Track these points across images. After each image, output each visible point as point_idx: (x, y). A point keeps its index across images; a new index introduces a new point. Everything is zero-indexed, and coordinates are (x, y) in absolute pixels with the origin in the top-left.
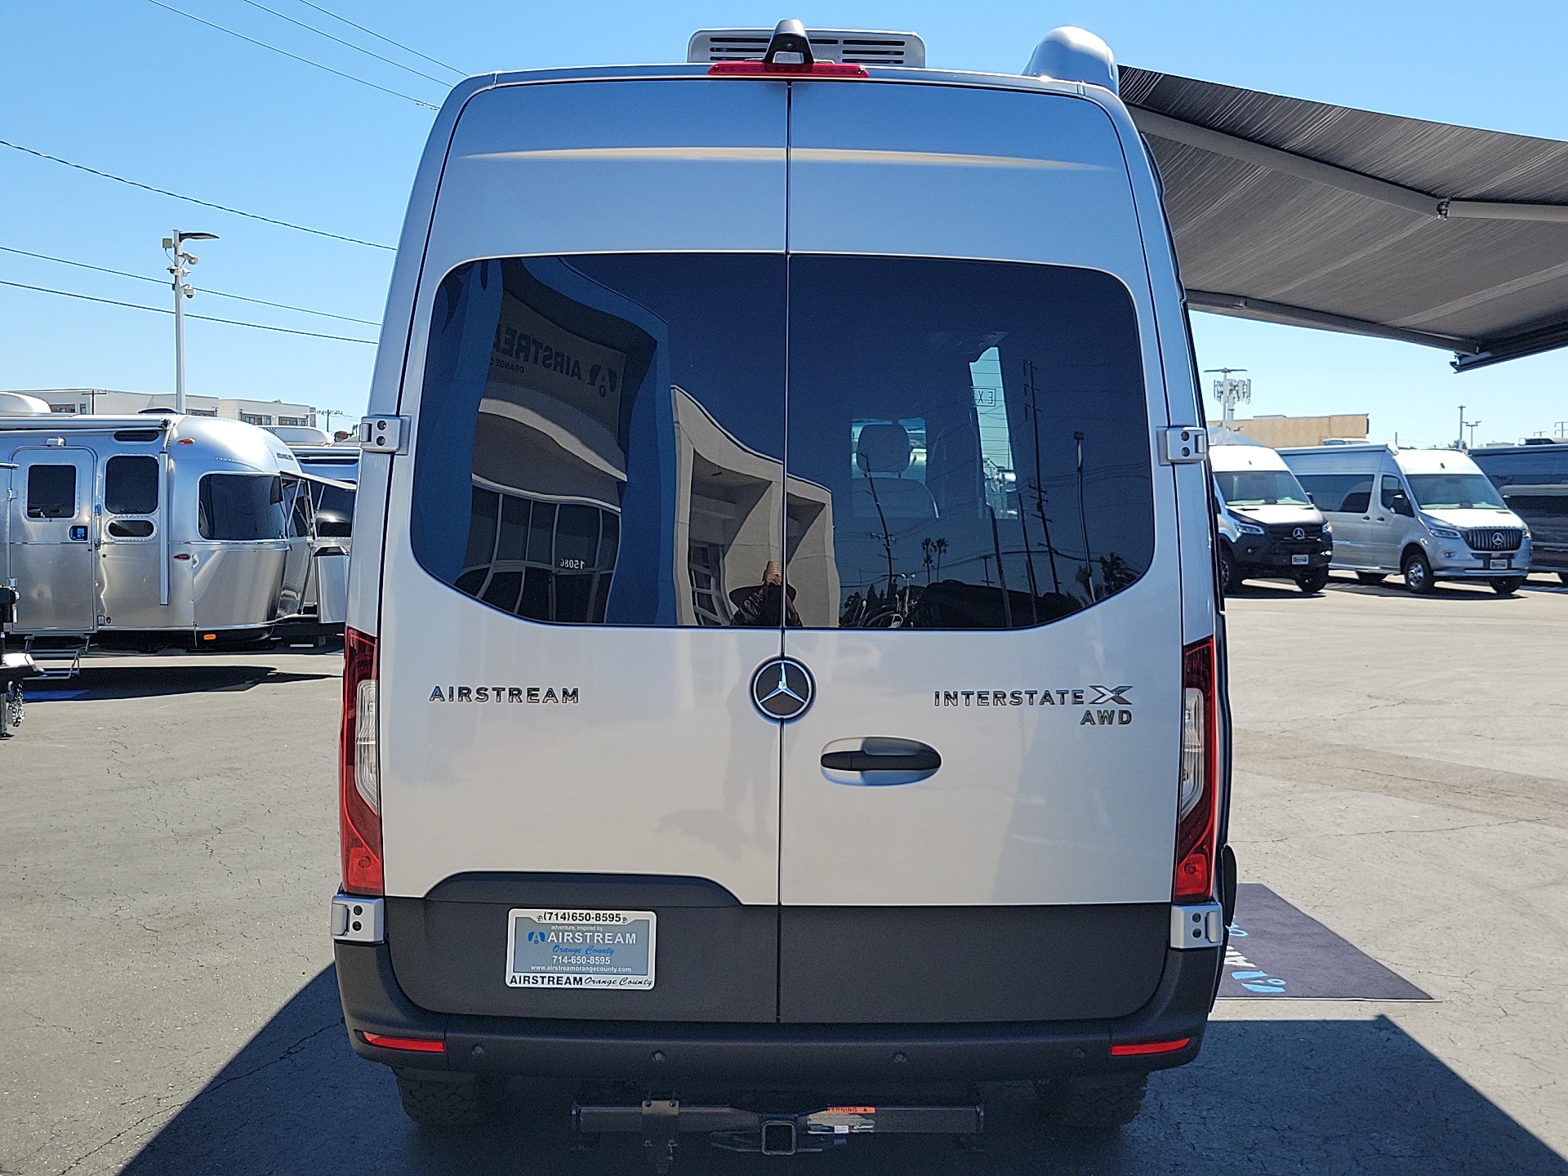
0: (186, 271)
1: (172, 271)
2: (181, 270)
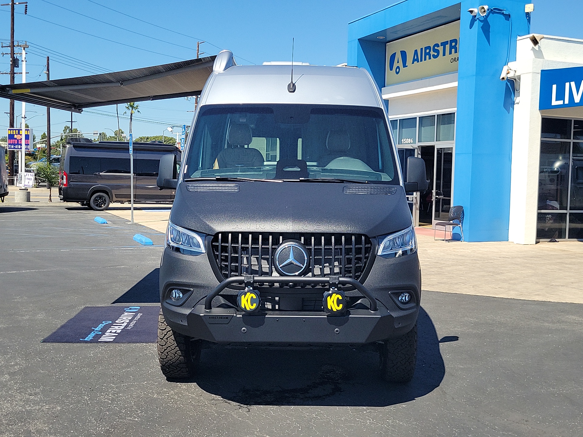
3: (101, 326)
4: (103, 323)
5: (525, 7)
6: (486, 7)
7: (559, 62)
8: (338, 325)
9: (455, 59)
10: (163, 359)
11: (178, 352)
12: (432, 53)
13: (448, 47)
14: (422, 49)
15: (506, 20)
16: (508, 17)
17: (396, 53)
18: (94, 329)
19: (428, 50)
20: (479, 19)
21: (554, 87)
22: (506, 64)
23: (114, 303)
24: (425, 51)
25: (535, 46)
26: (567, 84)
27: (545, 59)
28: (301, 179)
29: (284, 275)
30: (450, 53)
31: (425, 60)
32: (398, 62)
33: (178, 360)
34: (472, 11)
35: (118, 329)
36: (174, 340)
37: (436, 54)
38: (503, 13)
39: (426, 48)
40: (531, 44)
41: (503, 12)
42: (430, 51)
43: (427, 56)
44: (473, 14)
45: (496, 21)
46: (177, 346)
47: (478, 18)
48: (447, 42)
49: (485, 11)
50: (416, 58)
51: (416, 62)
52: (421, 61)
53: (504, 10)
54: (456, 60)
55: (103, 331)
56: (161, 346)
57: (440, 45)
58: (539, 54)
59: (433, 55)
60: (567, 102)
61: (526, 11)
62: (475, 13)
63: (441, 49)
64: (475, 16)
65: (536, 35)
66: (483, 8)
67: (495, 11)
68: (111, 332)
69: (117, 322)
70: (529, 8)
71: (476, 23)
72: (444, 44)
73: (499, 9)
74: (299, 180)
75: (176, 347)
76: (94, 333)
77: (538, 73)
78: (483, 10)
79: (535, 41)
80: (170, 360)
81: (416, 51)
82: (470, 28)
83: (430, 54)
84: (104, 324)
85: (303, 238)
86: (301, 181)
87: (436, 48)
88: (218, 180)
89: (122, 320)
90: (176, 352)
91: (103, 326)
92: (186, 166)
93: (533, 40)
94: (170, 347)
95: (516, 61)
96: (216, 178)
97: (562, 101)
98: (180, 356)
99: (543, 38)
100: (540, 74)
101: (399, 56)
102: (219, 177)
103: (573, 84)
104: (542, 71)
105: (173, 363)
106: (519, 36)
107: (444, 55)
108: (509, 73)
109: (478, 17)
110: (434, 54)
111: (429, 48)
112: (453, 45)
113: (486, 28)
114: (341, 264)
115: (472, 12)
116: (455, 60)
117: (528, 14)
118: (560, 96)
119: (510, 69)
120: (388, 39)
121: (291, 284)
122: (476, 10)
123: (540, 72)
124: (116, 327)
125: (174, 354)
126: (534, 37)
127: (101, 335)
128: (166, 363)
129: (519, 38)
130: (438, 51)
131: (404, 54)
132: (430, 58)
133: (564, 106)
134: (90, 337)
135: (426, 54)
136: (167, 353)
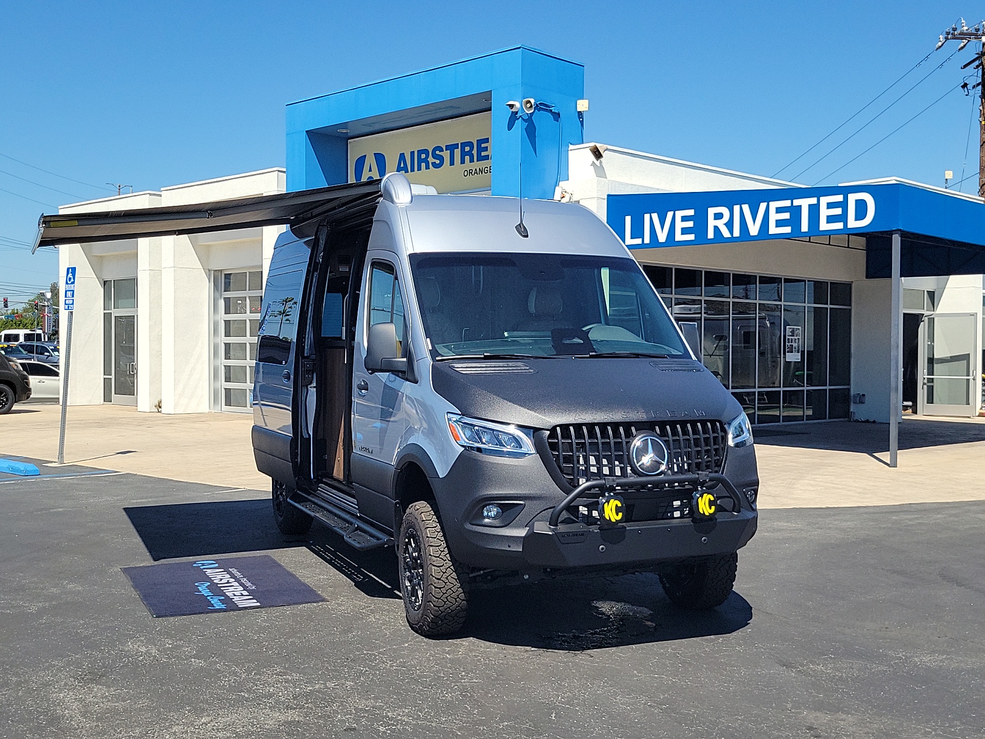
3: (204, 590)
4: (200, 586)
5: (578, 104)
6: (532, 101)
7: (627, 184)
8: (706, 533)
9: (471, 171)
10: (439, 607)
11: (462, 595)
12: (431, 160)
13: (457, 152)
14: (412, 153)
15: (555, 120)
16: (557, 116)
17: (366, 155)
18: (202, 594)
19: (424, 155)
20: (522, 118)
21: (628, 219)
22: (557, 184)
24: (419, 156)
25: (597, 160)
26: (647, 217)
27: (608, 178)
28: (591, 354)
29: (643, 475)
30: (463, 162)
31: (419, 169)
32: (370, 170)
33: (459, 606)
34: (513, 105)
35: (238, 591)
36: (456, 579)
37: (438, 162)
38: (551, 111)
39: (420, 152)
40: (592, 158)
41: (551, 108)
42: (427, 156)
43: (423, 165)
44: (513, 110)
45: (543, 121)
46: (460, 587)
47: (520, 116)
48: (457, 145)
49: (531, 106)
50: (402, 165)
51: (404, 171)
52: (412, 170)
53: (553, 106)
54: (473, 173)
56: (438, 589)
57: (444, 149)
58: (600, 172)
59: (432, 163)
60: (647, 241)
61: (579, 110)
62: (517, 108)
63: (446, 154)
64: (517, 113)
65: (598, 145)
66: (529, 102)
67: (542, 107)
68: (235, 595)
69: (216, 582)
70: (582, 105)
71: (519, 123)
72: (451, 148)
73: (546, 104)
74: (588, 356)
75: (458, 588)
76: (212, 598)
77: (604, 199)
78: (529, 105)
79: (597, 154)
80: (449, 608)
81: (402, 156)
82: (509, 129)
83: (428, 161)
84: (204, 587)
85: (657, 428)
86: (591, 357)
87: (437, 152)
88: (486, 358)
89: (221, 579)
90: (458, 596)
91: (206, 589)
92: (428, 339)
93: (595, 152)
94: (450, 589)
95: (568, 180)
96: (484, 356)
97: (641, 239)
98: (463, 600)
99: (607, 149)
100: (606, 200)
101: (371, 161)
102: (488, 354)
103: (655, 216)
104: (609, 196)
105: (452, 611)
106: (571, 144)
107: (452, 163)
108: (564, 197)
109: (521, 114)
110: (435, 162)
111: (426, 151)
112: (466, 151)
113: (531, 131)
114: (689, 459)
115: (513, 107)
116: (471, 173)
117: (580, 113)
118: (637, 232)
119: (565, 192)
120: (350, 134)
121: (649, 486)
122: (517, 104)
123: (606, 197)
124: (231, 589)
125: (455, 599)
126: (597, 147)
128: (442, 612)
129: (571, 147)
130: (441, 159)
131: (380, 159)
132: (427, 168)
133: (643, 246)
134: (218, 604)
135: (420, 161)
136: (446, 598)
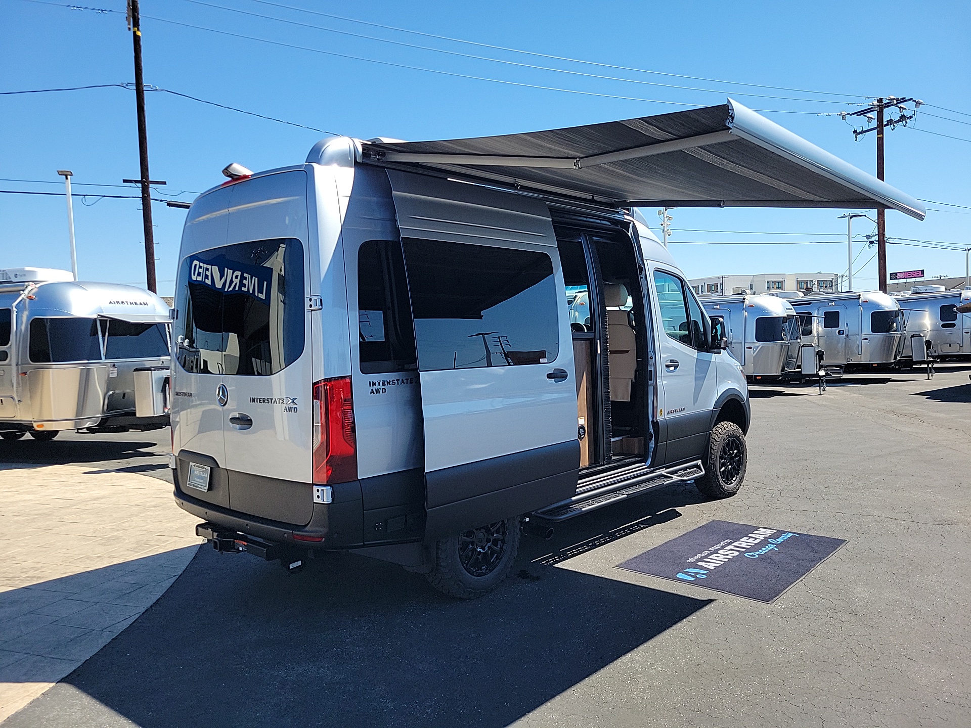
0: (668, 223)
1: (662, 225)
2: (666, 224)
3: (764, 551)
4: (758, 555)
18: (775, 547)
23: (711, 601)
35: (744, 542)
55: (764, 542)
68: (756, 539)
69: (737, 553)
76: (778, 542)
84: (757, 553)
89: (727, 555)
91: (760, 551)
124: (744, 545)
127: (770, 537)
134: (785, 537)
